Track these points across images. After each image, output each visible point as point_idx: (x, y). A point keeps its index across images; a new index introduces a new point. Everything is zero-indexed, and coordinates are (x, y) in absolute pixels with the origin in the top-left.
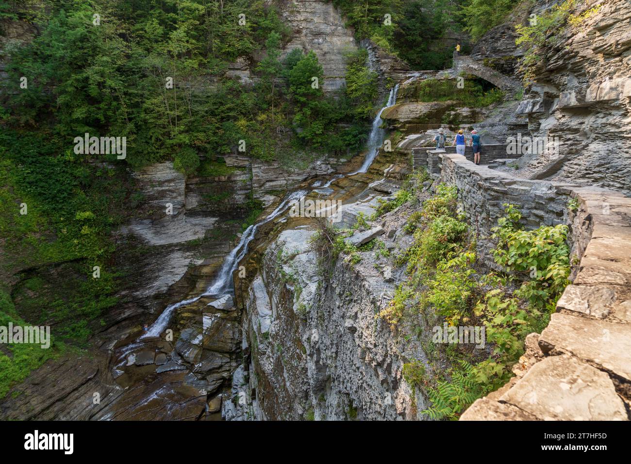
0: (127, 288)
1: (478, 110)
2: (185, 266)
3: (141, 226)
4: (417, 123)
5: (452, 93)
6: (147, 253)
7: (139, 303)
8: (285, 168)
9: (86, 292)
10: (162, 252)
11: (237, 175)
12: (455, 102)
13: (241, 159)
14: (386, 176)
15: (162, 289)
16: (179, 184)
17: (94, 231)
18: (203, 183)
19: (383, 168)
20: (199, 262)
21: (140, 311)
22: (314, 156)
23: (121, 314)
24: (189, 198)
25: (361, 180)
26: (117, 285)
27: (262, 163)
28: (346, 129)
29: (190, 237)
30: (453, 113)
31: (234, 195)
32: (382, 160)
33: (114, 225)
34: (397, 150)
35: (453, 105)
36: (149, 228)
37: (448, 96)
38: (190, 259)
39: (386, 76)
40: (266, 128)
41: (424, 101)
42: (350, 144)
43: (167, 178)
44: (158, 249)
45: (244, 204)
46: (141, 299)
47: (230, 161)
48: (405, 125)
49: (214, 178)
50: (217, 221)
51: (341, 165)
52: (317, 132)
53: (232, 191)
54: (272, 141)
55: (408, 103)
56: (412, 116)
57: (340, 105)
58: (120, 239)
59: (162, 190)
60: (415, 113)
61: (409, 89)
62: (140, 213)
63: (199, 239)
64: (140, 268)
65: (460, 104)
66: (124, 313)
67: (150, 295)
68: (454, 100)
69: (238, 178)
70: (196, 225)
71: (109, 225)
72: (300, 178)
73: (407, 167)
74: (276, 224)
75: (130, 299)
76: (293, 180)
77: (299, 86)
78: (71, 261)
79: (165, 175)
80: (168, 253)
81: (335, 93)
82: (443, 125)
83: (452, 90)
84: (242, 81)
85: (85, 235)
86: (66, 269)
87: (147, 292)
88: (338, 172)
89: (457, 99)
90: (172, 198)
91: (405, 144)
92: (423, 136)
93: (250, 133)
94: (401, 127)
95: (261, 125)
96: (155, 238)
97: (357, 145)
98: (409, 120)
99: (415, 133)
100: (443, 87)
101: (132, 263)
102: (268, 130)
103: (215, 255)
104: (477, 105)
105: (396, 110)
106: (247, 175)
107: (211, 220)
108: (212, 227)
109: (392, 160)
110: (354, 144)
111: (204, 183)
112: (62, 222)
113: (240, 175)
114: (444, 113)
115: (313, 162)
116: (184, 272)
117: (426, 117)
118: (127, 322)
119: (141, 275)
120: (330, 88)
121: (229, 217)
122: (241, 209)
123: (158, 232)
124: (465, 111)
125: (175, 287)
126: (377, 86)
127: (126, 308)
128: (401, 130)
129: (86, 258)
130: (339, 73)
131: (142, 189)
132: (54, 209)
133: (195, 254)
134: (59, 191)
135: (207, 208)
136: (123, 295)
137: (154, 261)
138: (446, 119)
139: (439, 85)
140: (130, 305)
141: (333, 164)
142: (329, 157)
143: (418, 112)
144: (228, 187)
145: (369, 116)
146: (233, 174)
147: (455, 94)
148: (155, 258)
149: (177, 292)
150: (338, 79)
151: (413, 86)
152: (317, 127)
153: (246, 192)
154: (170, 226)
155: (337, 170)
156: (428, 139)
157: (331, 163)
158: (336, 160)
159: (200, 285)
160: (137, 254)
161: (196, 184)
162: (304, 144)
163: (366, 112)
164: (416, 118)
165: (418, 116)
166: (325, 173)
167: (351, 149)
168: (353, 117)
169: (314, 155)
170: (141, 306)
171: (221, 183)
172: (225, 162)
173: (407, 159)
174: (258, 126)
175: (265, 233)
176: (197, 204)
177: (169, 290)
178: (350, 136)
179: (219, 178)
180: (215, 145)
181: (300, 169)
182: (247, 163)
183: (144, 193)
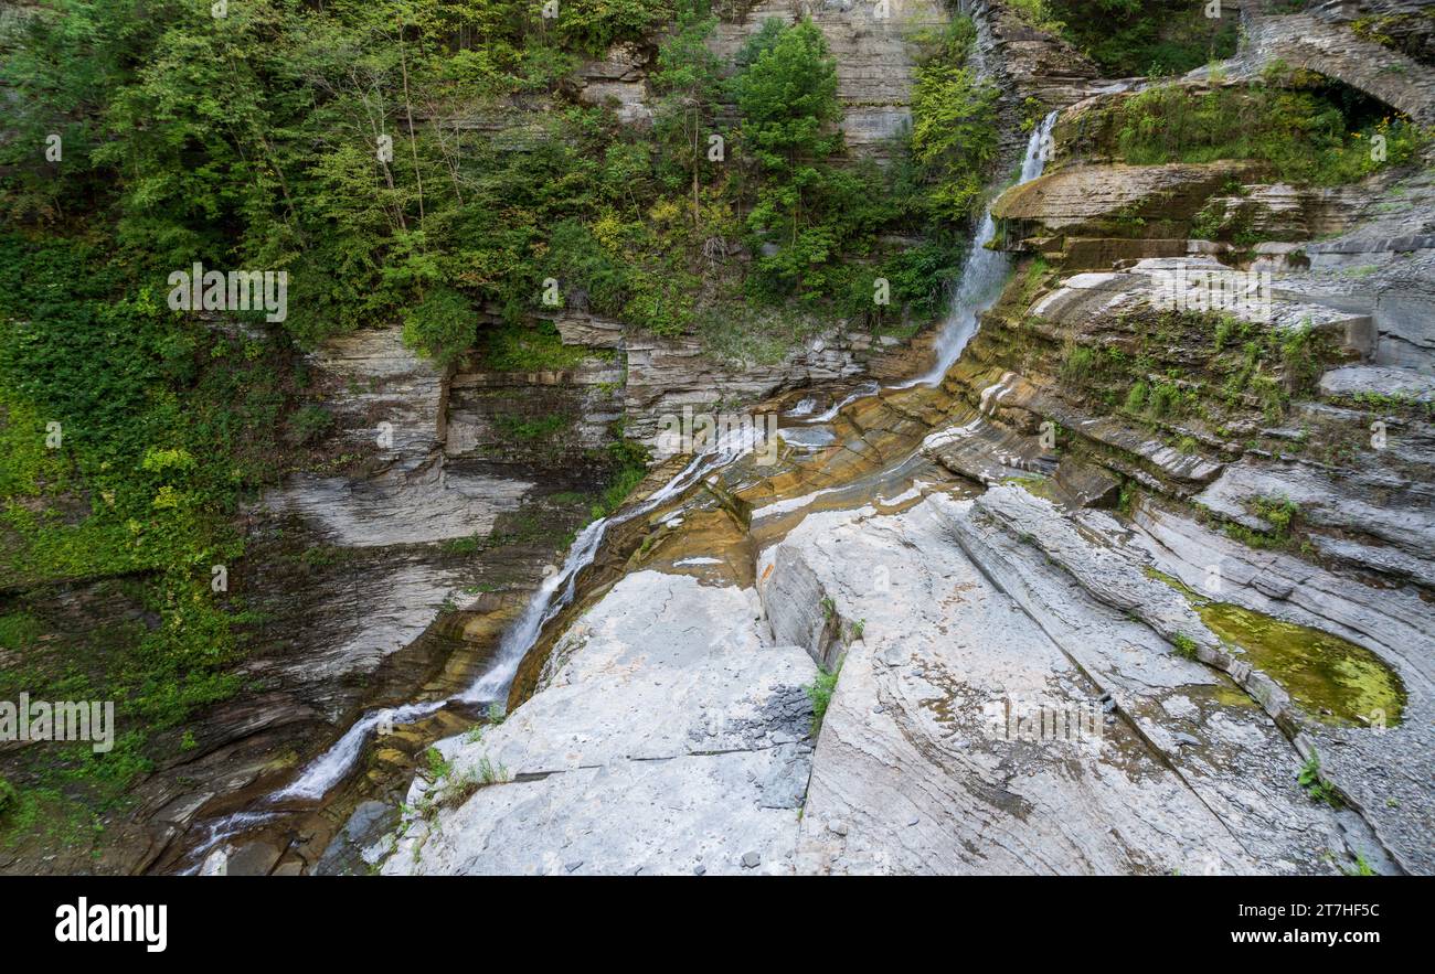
0: (266, 654)
1: (1324, 193)
2: (432, 606)
3: (322, 492)
4: (1105, 234)
5: (1234, 135)
6: (329, 566)
7: (301, 693)
8: (719, 356)
9: (153, 657)
10: (372, 566)
11: (587, 371)
12: (1242, 166)
13: (600, 325)
14: (985, 413)
15: (366, 662)
16: (426, 389)
17: (187, 501)
18: (495, 388)
19: (981, 380)
20: (467, 601)
21: (304, 712)
22: (806, 326)
23: (247, 718)
24: (456, 425)
25: (914, 413)
26: (240, 646)
27: (654, 339)
28: (906, 252)
29: (453, 529)
30: (1233, 201)
31: (579, 423)
32: (983, 354)
33: (246, 488)
34: (1029, 325)
35: (1234, 176)
36: (344, 499)
37: (1219, 144)
38: (447, 589)
39: (1023, 91)
40: (674, 243)
41: (1134, 162)
42: (910, 296)
43: (395, 371)
44: (361, 557)
45: (602, 450)
46: (306, 683)
47: (571, 330)
48: (1062, 239)
49: (526, 377)
50: (528, 491)
51: (882, 355)
52: (813, 258)
53: (574, 413)
54: (688, 280)
55: (1080, 167)
56: (1090, 209)
57: (891, 182)
58: (260, 525)
59: (381, 402)
60: (1099, 199)
61: (1085, 123)
62: (315, 462)
63: (476, 537)
64: (307, 604)
65: (1260, 170)
66: (257, 717)
67: (331, 677)
68: (1239, 159)
69: (591, 379)
70: (472, 498)
71: (233, 488)
72: (760, 387)
73: (1056, 389)
74: (653, 529)
75: (272, 683)
76: (740, 392)
77: (768, 124)
78: (121, 576)
79: (391, 362)
80: (390, 569)
81: (881, 148)
82: (1194, 245)
83: (1234, 124)
84: (624, 114)
85: (162, 510)
86: (105, 595)
87: (324, 668)
88: (872, 373)
89: (1251, 156)
90: (405, 424)
91: (1055, 304)
92: (1121, 281)
93: (627, 253)
94: (1049, 247)
95: (660, 232)
96: (358, 527)
97: (929, 298)
98: (1078, 221)
99: (1096, 267)
100: (1202, 115)
101: (289, 589)
102: (680, 249)
103: (514, 585)
104: (1321, 177)
105: (1039, 191)
106: (616, 372)
107: (513, 490)
108: (515, 507)
109: (1011, 357)
110: (922, 295)
111: (500, 388)
112: (106, 472)
113: (597, 370)
114: (1201, 203)
115: (802, 340)
116: (428, 622)
117: (1138, 214)
118: (264, 739)
119: (310, 621)
120: (866, 136)
121: (563, 483)
122: (594, 463)
123: (368, 511)
124: (1277, 197)
125: (396, 662)
126: (998, 124)
127: (261, 705)
128: (1049, 255)
129: (161, 571)
130: (892, 90)
131: (329, 397)
132: (87, 438)
133: (462, 578)
134: (104, 394)
135: (504, 455)
136: (256, 672)
137: (349, 588)
138: (1207, 222)
139: (1186, 108)
140: (273, 697)
141: (860, 350)
142: (850, 331)
143: (1111, 198)
144: (562, 403)
145: (969, 213)
146: (576, 366)
147: (1245, 139)
148: (351, 579)
149: (397, 677)
150: (889, 108)
151: (1100, 113)
152: (816, 243)
153: (610, 417)
154: (402, 499)
155: (868, 368)
156: (1140, 291)
157: (856, 346)
158: (869, 339)
159: (456, 666)
160: (301, 567)
161: (479, 388)
162: (784, 289)
163: (958, 202)
164: (1100, 216)
165: (1109, 208)
166: (835, 375)
167: (915, 308)
168: (923, 217)
169: (807, 322)
170: (305, 702)
171: (545, 390)
172: (557, 333)
173: (1059, 361)
174: (653, 236)
175: (621, 550)
176: (476, 442)
177: (382, 667)
178: (913, 273)
179: (539, 377)
180: (523, 285)
181: (760, 361)
182: (615, 338)
183: (335, 406)
